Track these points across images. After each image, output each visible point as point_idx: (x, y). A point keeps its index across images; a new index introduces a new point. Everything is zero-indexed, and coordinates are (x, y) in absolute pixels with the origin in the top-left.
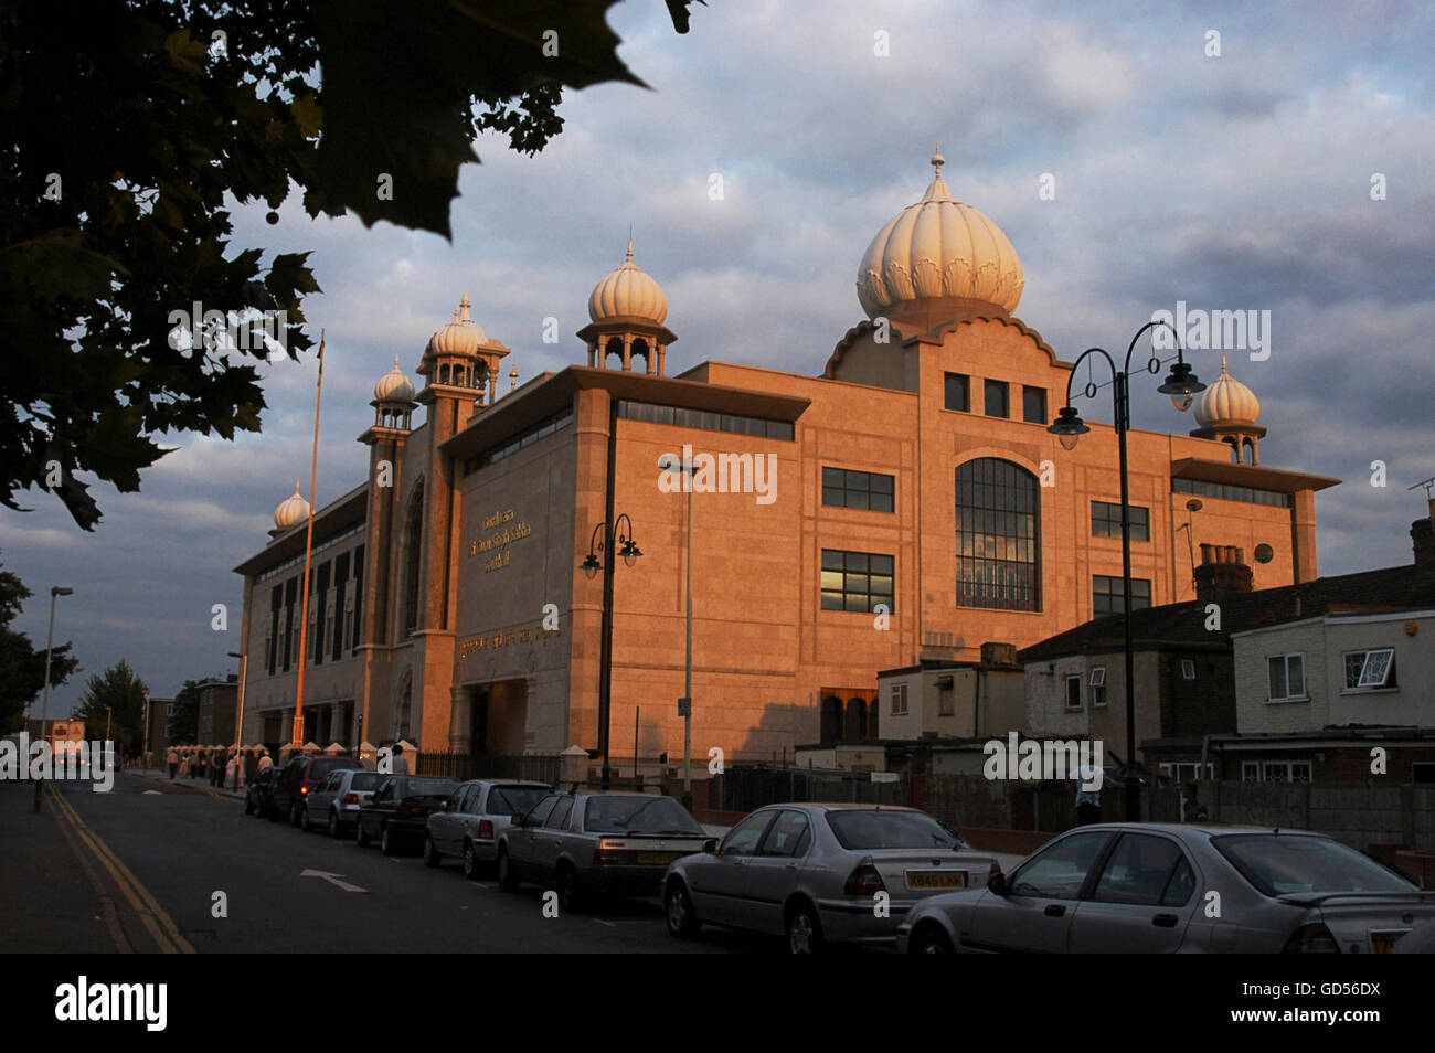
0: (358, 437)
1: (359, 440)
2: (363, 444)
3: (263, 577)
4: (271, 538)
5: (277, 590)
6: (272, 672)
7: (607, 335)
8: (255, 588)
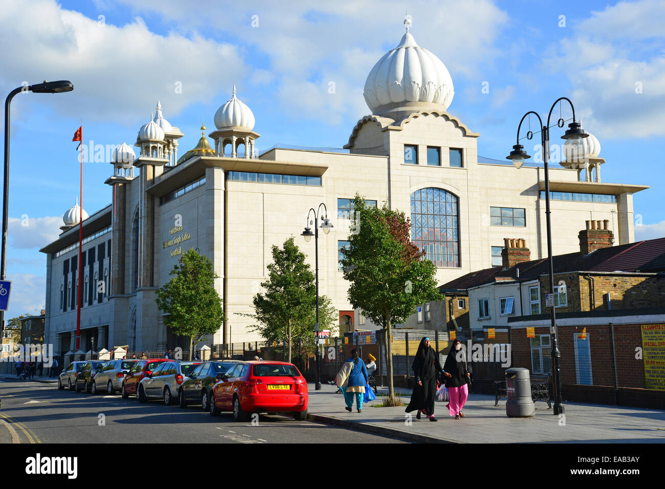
0: (105, 181)
1: (105, 183)
2: (108, 185)
3: (58, 254)
4: (62, 231)
5: (66, 263)
6: (65, 310)
7: (223, 137)
8: (53, 261)
